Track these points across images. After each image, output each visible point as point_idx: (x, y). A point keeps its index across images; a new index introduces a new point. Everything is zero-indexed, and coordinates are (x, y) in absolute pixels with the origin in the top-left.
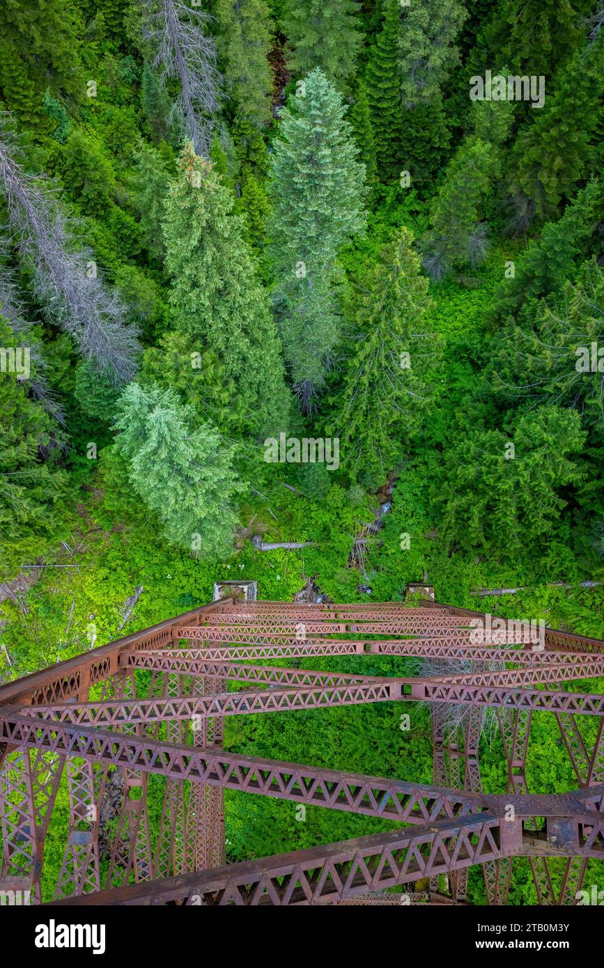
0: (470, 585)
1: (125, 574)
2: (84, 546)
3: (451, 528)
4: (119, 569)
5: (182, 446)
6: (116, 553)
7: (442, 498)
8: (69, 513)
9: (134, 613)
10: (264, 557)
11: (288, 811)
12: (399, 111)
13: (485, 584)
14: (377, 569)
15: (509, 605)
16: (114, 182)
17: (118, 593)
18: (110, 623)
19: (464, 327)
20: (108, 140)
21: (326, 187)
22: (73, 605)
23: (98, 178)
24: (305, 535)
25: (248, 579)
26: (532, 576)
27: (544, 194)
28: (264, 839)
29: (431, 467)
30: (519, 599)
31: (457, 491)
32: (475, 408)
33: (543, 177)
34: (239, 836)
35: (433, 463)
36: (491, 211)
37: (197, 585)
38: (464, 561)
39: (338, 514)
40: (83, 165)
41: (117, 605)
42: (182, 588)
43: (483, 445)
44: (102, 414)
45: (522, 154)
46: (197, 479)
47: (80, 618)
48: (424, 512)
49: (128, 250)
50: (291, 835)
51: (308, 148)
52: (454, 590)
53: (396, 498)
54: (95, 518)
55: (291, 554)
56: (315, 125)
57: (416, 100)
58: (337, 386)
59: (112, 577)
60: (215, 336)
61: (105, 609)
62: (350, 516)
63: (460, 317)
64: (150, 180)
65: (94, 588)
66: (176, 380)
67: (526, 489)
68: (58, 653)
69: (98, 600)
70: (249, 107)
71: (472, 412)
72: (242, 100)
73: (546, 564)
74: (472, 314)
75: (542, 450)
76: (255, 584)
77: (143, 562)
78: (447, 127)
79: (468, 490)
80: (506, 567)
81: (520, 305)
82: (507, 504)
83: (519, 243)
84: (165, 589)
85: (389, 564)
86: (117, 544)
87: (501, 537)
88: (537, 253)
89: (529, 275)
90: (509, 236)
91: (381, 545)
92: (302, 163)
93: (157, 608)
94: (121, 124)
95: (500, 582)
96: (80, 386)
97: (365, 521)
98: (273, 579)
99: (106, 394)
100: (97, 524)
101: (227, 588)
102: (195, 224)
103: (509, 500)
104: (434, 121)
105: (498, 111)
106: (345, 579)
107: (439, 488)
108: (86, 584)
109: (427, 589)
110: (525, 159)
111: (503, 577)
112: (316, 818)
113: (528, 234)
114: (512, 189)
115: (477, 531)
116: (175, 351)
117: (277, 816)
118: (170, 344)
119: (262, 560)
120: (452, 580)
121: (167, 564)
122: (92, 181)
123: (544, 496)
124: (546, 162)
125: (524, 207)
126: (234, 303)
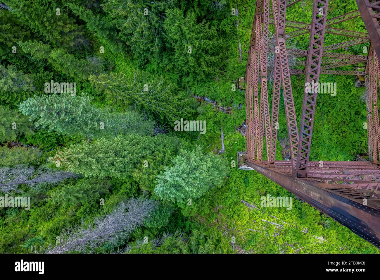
0: (238, 63)
1: (236, 207)
2: (224, 226)
3: (214, 70)
4: (234, 210)
5: (182, 168)
6: (227, 212)
7: (202, 74)
8: (211, 229)
9: (252, 203)
10: (227, 149)
11: (334, 136)
12: (36, 92)
13: (237, 57)
14: (232, 102)
15: (246, 46)
16: (65, 216)
17: (244, 210)
18: (257, 214)
19: (131, 67)
20: (45, 220)
21: (71, 108)
22: (250, 230)
23: (63, 223)
24: (218, 132)
25: (237, 155)
26: (234, 37)
27: (74, 31)
28: (346, 146)
29: (189, 80)
30: (243, 42)
31: (199, 67)
32: (165, 61)
33: (67, 30)
34: (345, 157)
35: (188, 79)
36: (81, 55)
37: (240, 177)
38: (228, 66)
39: (209, 118)
40: (57, 229)
41: (249, 210)
42: (241, 183)
43: (181, 54)
44: (168, 216)
45: (56, 39)
46: (195, 164)
47: (255, 226)
48: (208, 83)
49: (96, 209)
50: (344, 135)
51: (53, 114)
52: (240, 70)
53: (202, 94)
54: (212, 221)
55: (226, 137)
56: (43, 110)
57: (31, 85)
58: (156, 115)
59: (238, 212)
60: (135, 158)
61: (251, 216)
62: (210, 113)
63: (127, 69)
64: (65, 196)
65: (242, 221)
66: (153, 174)
67: (198, 35)
68: (271, 236)
69: (247, 218)
70: (33, 157)
71: (167, 62)
72: (29, 160)
73: (229, 30)
74: (125, 64)
75: (182, 27)
76: (238, 152)
77: (231, 200)
78: (44, 73)
79: (199, 62)
80: (230, 48)
81: (122, 42)
82: (204, 44)
83: (95, 44)
84: (242, 190)
85: (230, 97)
86: (223, 211)
87: (218, 48)
88: (99, 32)
89: (109, 37)
90: (92, 48)
91: (222, 100)
92: (59, 117)
93: (250, 193)
94: (38, 214)
95: (237, 50)
96: (156, 225)
97: (212, 107)
98: (237, 145)
99: (159, 213)
100: (215, 220)
101: (241, 163)
102: (86, 160)
103: (203, 43)
104: (41, 78)
105: (37, 48)
106: (236, 114)
107: (199, 74)
108: (241, 224)
109: (240, 80)
110: (59, 37)
111: (234, 49)
112: (336, 124)
113: (91, 40)
114: (72, 44)
115: (216, 59)
116: (141, 173)
117: (336, 141)
118: (138, 175)
119: (229, 149)
120: (236, 71)
121: (231, 190)
122: (64, 226)
123: (201, 28)
124: (60, 29)
125: (80, 40)
126: (121, 148)
